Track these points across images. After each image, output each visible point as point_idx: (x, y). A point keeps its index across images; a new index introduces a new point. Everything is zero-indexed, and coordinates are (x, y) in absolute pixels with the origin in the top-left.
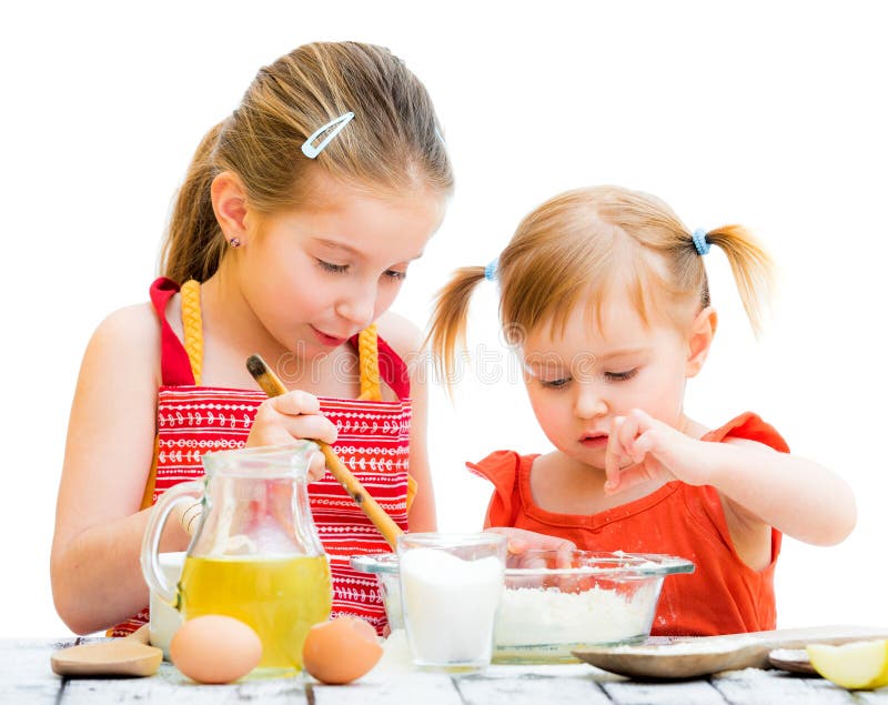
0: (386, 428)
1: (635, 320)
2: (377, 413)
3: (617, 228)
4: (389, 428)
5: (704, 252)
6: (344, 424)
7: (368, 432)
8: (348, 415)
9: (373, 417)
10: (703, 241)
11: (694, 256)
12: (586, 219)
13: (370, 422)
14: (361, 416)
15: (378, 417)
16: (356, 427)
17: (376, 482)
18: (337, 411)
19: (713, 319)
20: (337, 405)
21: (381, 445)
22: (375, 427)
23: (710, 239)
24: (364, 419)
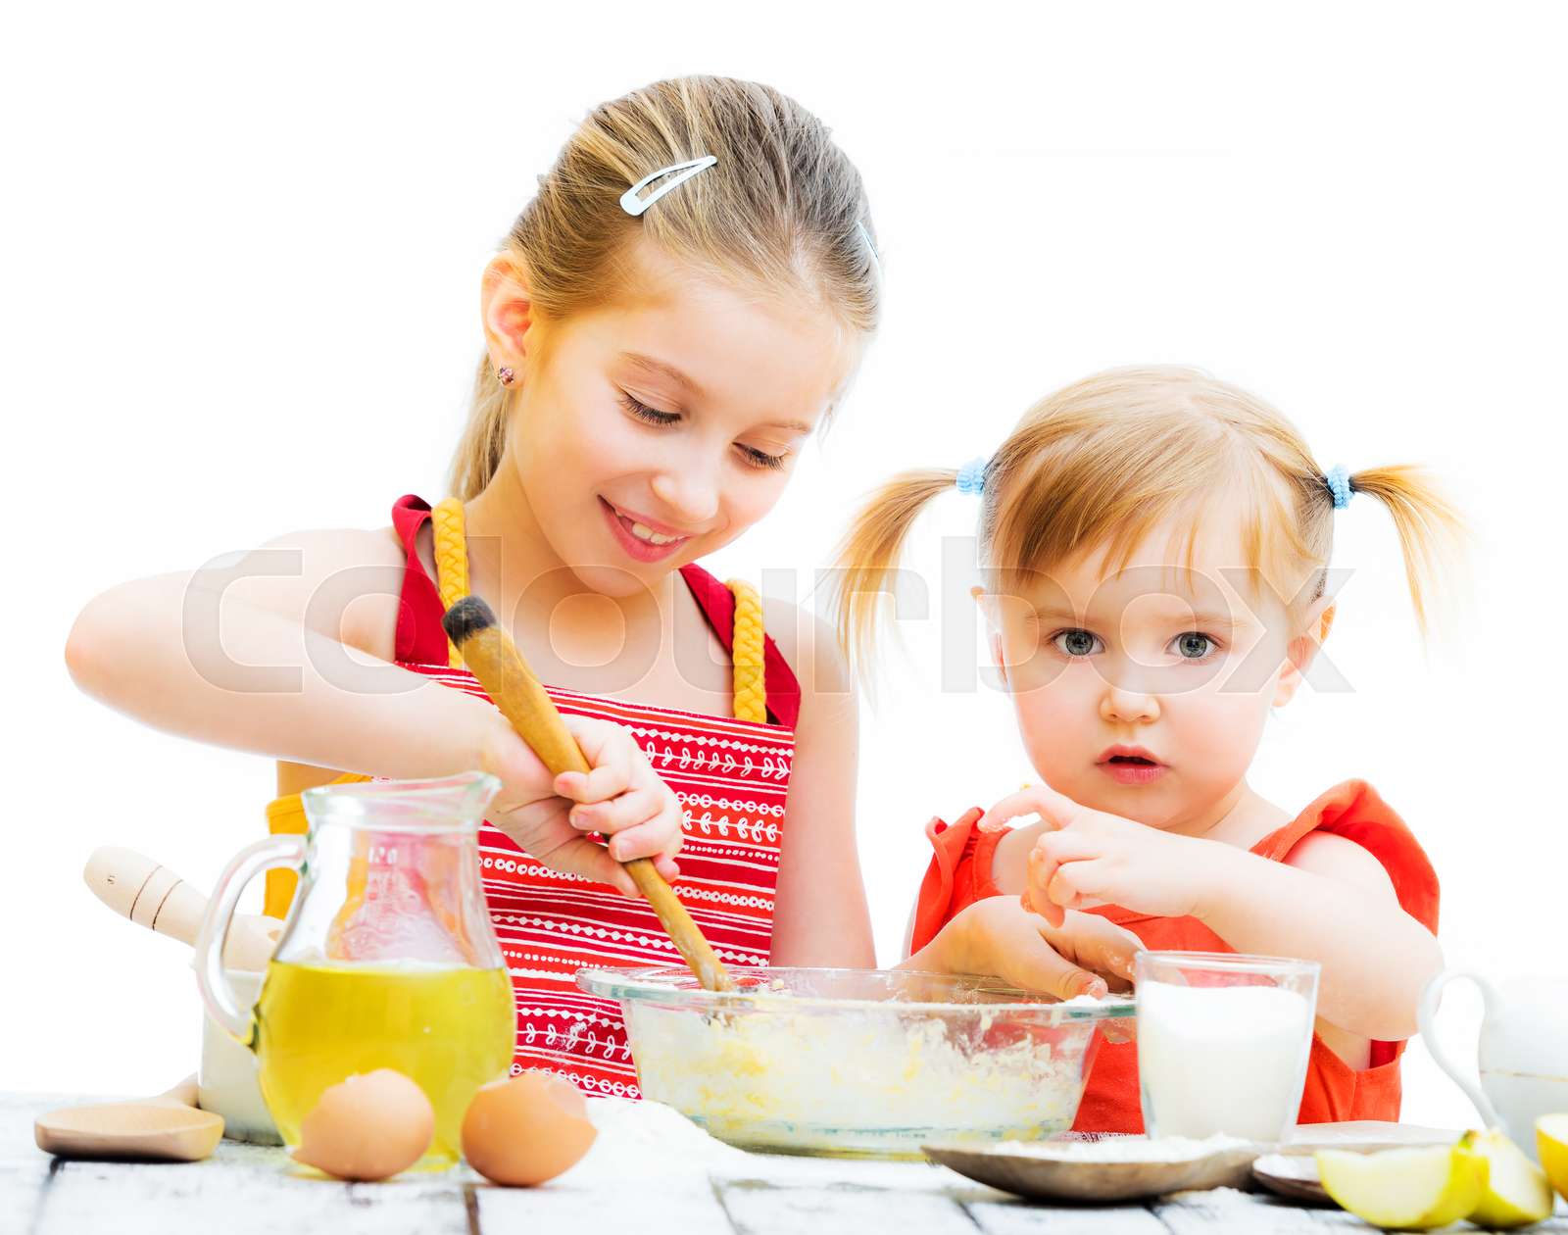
0: (767, 769)
2: (751, 742)
4: (772, 769)
5: (1345, 502)
6: (694, 755)
7: (735, 773)
8: (701, 741)
9: (745, 748)
13: (739, 756)
14: (724, 744)
15: (754, 749)
16: (715, 763)
17: (745, 858)
18: (683, 732)
21: (759, 798)
22: (749, 766)
23: (1357, 484)
24: (729, 750)
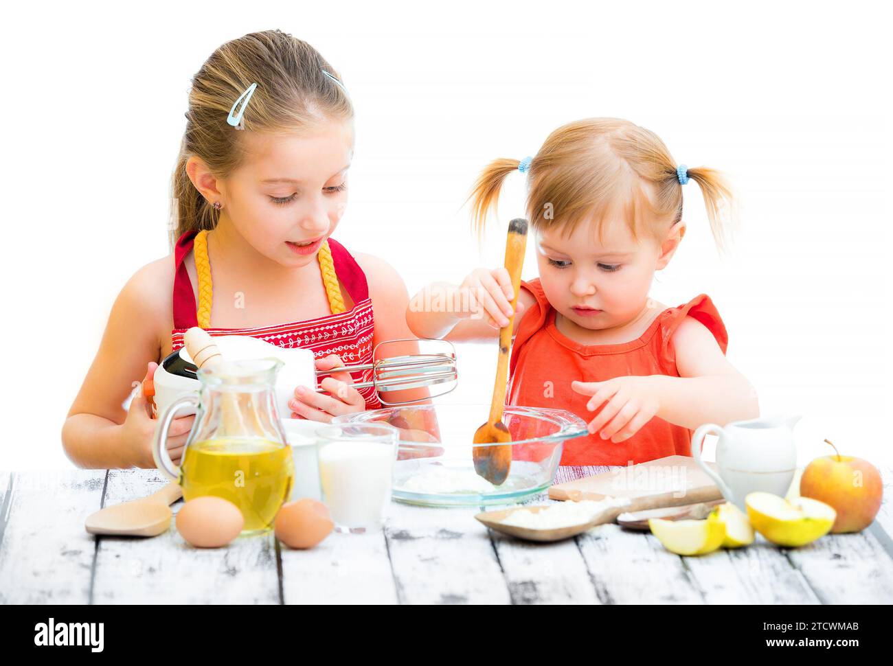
0: (344, 332)
1: (626, 233)
2: (334, 323)
3: (623, 160)
4: (346, 331)
5: (684, 183)
6: (310, 337)
7: (330, 338)
8: (312, 331)
9: (332, 327)
10: (685, 175)
11: (676, 185)
12: (601, 149)
13: (330, 331)
14: (322, 329)
15: (336, 326)
16: (320, 337)
18: (303, 330)
19: (682, 230)
20: (303, 326)
21: (343, 344)
22: (335, 333)
23: (690, 174)
24: (325, 330)
